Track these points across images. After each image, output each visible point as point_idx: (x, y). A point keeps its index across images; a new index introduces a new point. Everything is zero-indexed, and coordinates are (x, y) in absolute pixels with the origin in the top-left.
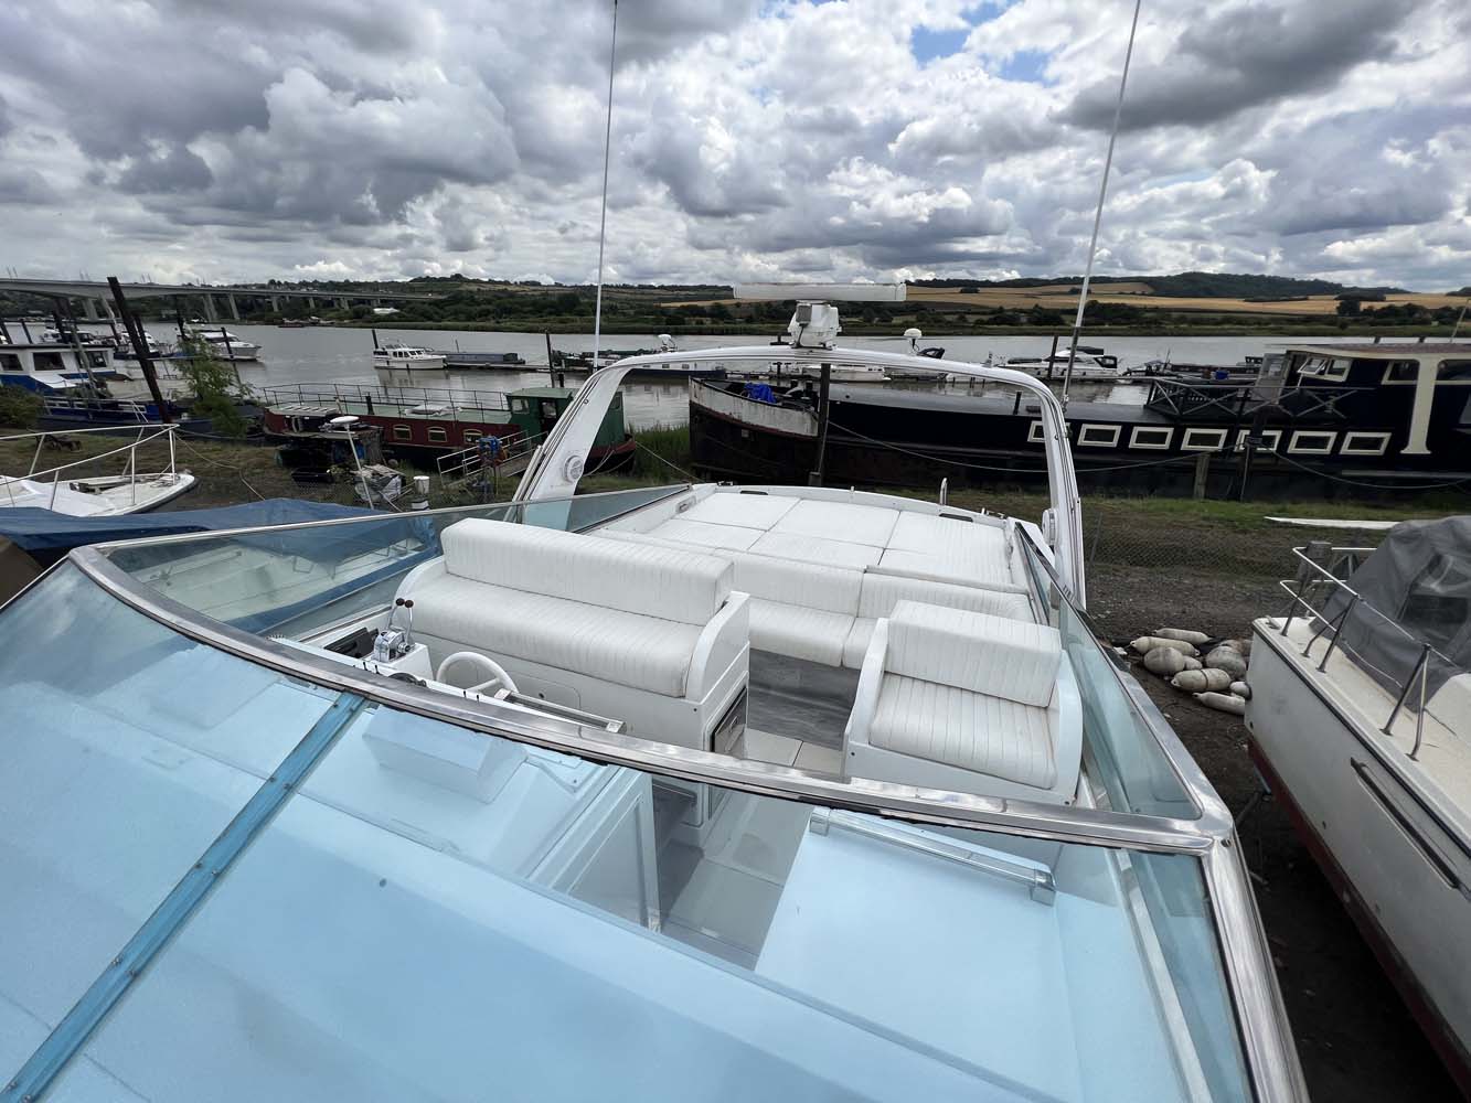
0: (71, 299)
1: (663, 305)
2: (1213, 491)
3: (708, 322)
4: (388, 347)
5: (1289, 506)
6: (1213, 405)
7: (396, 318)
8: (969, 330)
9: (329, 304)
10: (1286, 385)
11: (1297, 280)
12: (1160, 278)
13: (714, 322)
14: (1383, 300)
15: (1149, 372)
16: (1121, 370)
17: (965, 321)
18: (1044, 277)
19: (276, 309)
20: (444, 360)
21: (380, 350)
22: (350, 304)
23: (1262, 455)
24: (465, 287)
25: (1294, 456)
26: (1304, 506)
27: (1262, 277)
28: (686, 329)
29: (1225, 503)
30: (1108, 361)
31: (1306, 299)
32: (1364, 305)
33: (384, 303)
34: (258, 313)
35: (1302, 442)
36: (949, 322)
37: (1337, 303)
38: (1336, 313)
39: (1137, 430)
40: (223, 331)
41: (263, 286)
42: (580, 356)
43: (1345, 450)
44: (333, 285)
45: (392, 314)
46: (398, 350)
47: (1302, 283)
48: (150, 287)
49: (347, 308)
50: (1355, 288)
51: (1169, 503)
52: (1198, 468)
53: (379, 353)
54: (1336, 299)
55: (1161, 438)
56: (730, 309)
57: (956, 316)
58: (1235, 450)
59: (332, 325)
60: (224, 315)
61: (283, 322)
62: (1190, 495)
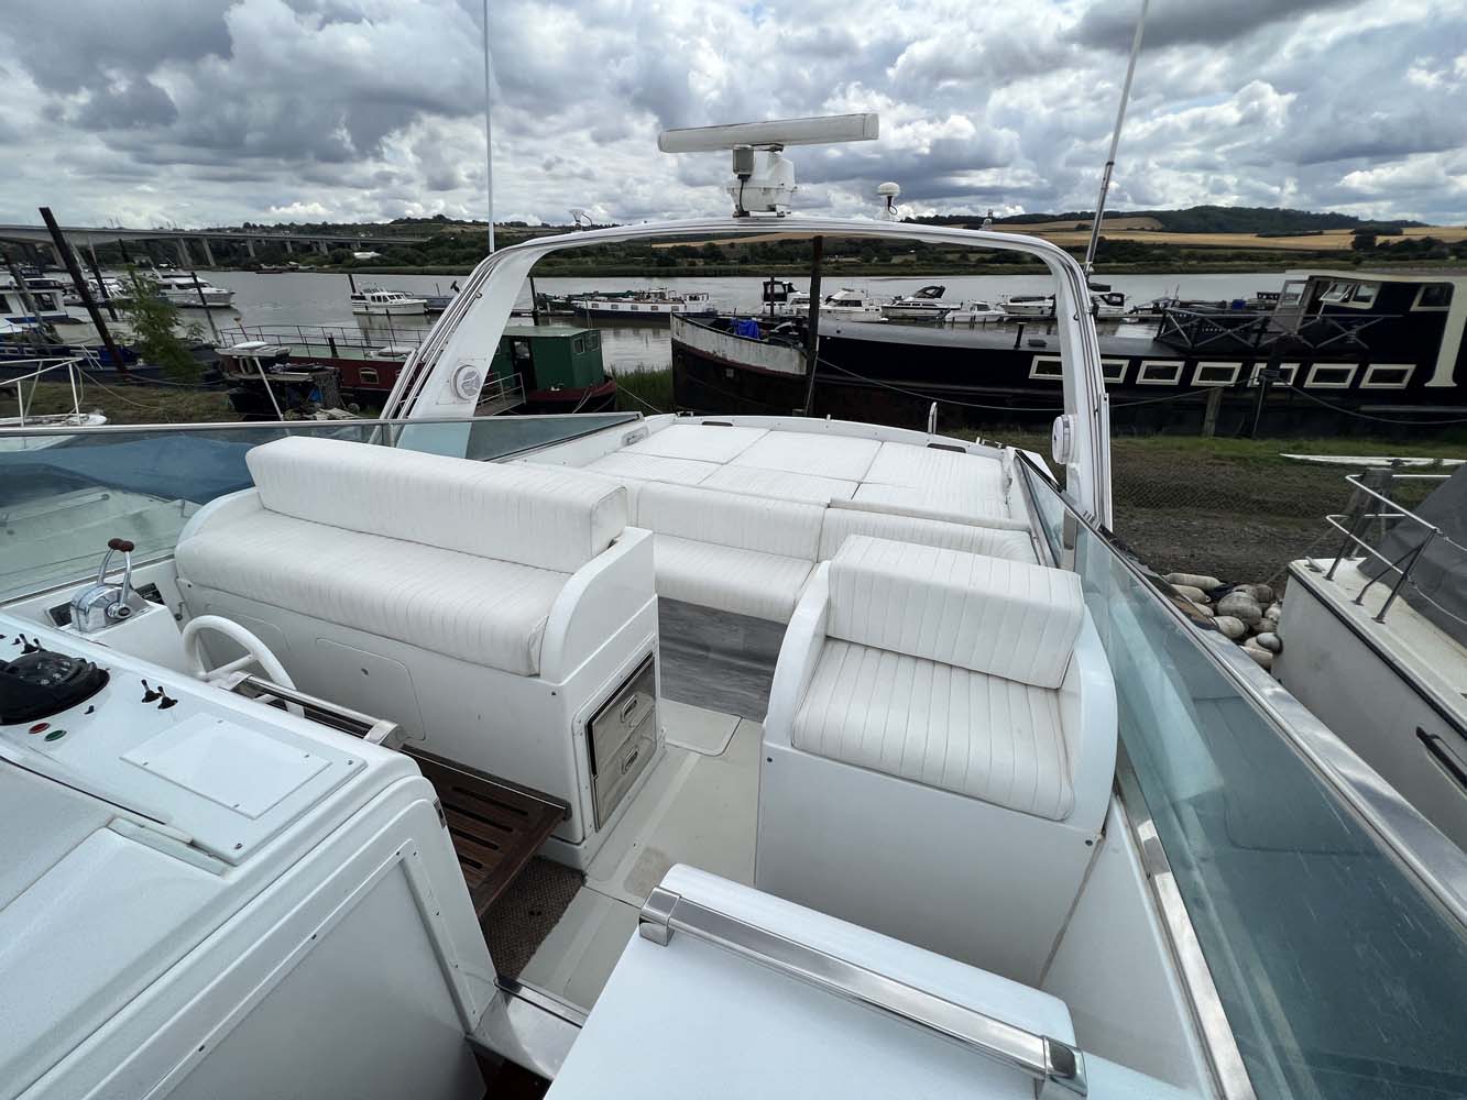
0: (38, 246)
1: (654, 246)
2: (1223, 430)
3: (700, 263)
4: (367, 291)
5: (1305, 443)
6: (1228, 336)
7: (375, 261)
8: (972, 270)
9: (308, 248)
10: (1308, 312)
11: (1313, 213)
12: (1170, 213)
13: (706, 264)
14: (1400, 233)
15: (1156, 310)
16: (1127, 307)
17: (968, 260)
18: (1050, 212)
19: (252, 254)
20: (425, 305)
21: (357, 294)
22: (330, 248)
23: (1279, 389)
24: (449, 229)
25: (1311, 391)
26: (1321, 442)
27: (1276, 210)
28: (677, 271)
29: (1237, 441)
30: (1114, 299)
31: (1321, 234)
32: (1380, 239)
33: (365, 247)
34: (234, 258)
35: (1321, 376)
36: (950, 261)
37: (1352, 238)
38: (1350, 248)
39: (1145, 364)
40: (194, 277)
41: (236, 230)
42: (567, 299)
43: (1365, 384)
44: (311, 229)
45: (373, 258)
46: (376, 294)
47: (1317, 216)
48: (120, 231)
49: (326, 252)
50: (1372, 222)
51: (1178, 441)
52: (1209, 406)
53: (357, 298)
54: (1351, 233)
55: (1171, 372)
56: (723, 250)
57: (958, 255)
58: (1249, 385)
59: (311, 270)
60: (200, 262)
61: (261, 268)
62: (1198, 431)
